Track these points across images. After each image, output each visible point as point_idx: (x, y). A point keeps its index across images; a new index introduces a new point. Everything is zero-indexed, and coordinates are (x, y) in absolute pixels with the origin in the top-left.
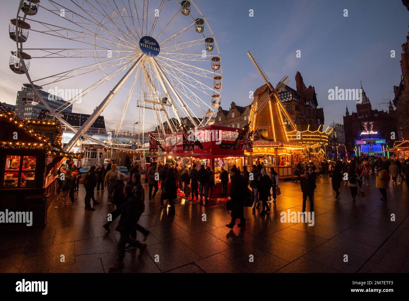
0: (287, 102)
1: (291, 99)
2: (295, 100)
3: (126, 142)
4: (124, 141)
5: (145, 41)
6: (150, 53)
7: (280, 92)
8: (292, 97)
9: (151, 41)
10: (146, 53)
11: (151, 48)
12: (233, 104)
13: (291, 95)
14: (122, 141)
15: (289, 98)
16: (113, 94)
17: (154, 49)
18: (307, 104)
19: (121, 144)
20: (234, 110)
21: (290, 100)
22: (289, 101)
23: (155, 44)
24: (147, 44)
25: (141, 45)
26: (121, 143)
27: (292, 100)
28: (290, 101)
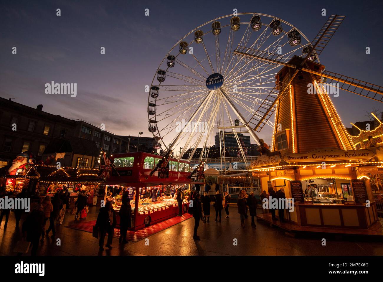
9: (215, 77)
17: (218, 81)
23: (219, 77)
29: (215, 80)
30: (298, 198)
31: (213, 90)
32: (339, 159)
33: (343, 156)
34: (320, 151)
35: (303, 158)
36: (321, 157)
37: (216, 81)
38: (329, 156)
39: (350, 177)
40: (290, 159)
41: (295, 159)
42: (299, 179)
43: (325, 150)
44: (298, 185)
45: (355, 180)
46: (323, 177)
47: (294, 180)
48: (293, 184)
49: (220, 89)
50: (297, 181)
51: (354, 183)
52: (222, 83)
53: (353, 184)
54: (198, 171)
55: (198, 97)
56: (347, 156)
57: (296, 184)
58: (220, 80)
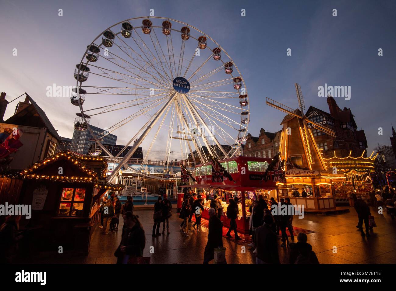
1: (326, 122)
2: (330, 123)
3: (160, 171)
4: (158, 170)
5: (177, 81)
6: (181, 91)
7: (312, 116)
8: (326, 120)
9: (182, 81)
10: (179, 91)
11: (183, 86)
12: (262, 130)
13: (324, 119)
14: (157, 170)
15: (323, 121)
16: (150, 128)
17: (185, 87)
18: (344, 127)
19: (156, 173)
20: (264, 136)
23: (186, 83)
24: (179, 83)
25: (174, 84)
26: (156, 171)
29: (182, 84)
44: (316, 187)
52: (188, 90)
58: (187, 86)
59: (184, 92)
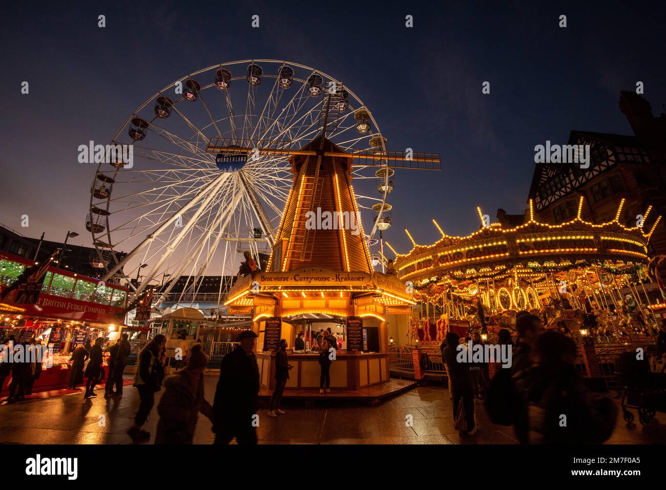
0: (605, 171)
1: (614, 159)
2: (625, 158)
8: (615, 154)
10: (225, 169)
11: (234, 160)
13: (610, 153)
15: (607, 159)
17: (237, 160)
21: (611, 163)
22: (609, 168)
24: (228, 157)
25: (218, 160)
27: (618, 161)
28: (613, 166)
29: (232, 157)
30: (272, 344)
31: (227, 172)
32: (327, 283)
33: (333, 279)
34: (306, 271)
35: (283, 279)
36: (306, 279)
37: (234, 158)
38: (316, 279)
39: (344, 313)
40: (265, 280)
41: (272, 280)
42: (279, 314)
43: (313, 270)
44: (276, 323)
45: (352, 318)
46: (308, 312)
47: (273, 316)
48: (269, 322)
49: (239, 172)
50: (276, 317)
51: (350, 322)
52: (244, 163)
53: (348, 323)
54: (139, 305)
55: (201, 179)
56: (338, 279)
57: (273, 322)
58: (242, 158)
59: (236, 169)
